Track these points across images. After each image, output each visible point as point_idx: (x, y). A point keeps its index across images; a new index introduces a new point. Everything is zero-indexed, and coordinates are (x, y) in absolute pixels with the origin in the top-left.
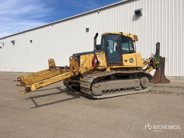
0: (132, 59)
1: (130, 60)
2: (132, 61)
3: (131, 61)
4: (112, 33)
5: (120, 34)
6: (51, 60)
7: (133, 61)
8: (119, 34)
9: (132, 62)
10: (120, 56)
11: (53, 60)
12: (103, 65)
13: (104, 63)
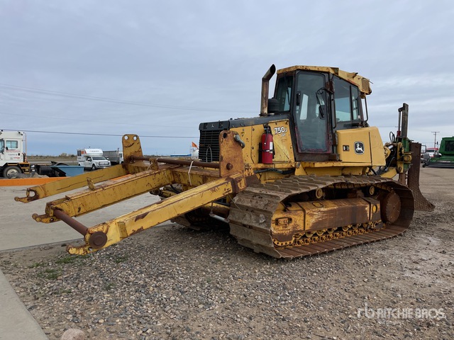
0: (361, 145)
1: (356, 147)
2: (361, 149)
3: (358, 149)
4: (311, 69)
5: (332, 72)
6: (130, 136)
7: (363, 149)
8: (328, 73)
9: (359, 152)
10: (331, 135)
11: (135, 138)
12: (286, 159)
13: (288, 153)
